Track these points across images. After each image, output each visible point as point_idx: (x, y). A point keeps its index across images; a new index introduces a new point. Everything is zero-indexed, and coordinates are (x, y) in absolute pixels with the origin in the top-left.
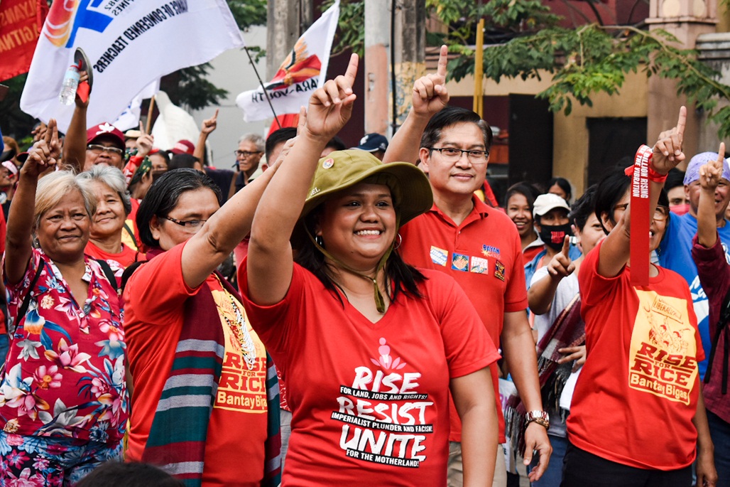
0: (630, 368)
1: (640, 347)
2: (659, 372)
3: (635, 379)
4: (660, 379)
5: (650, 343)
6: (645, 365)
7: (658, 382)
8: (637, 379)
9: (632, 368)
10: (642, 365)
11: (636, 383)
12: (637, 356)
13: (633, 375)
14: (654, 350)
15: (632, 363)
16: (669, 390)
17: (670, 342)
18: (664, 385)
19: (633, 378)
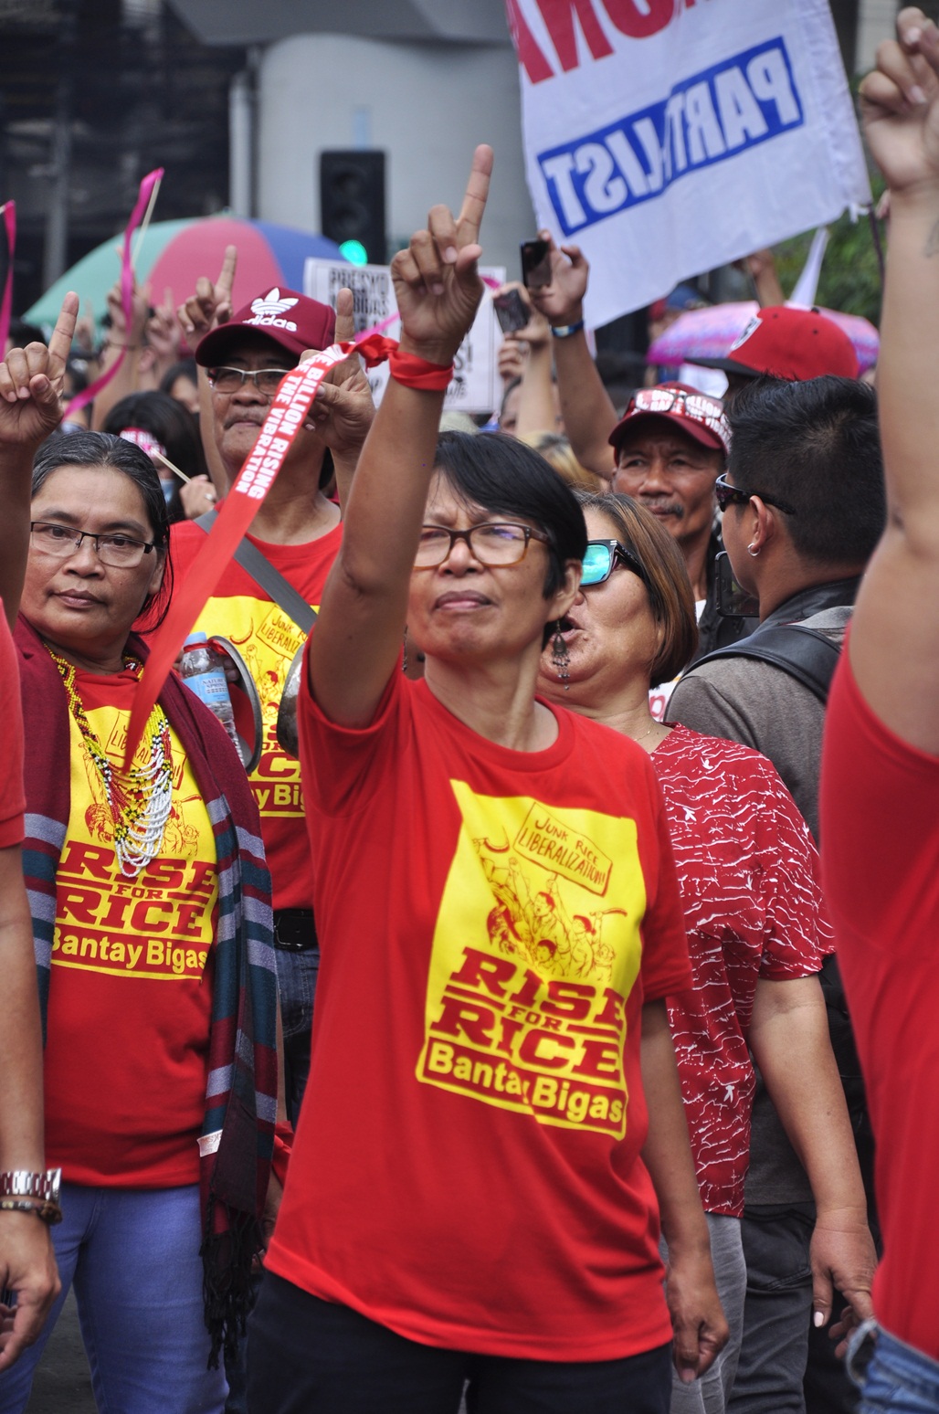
0: (428, 1023)
1: (457, 962)
2: (518, 1039)
3: (442, 1058)
4: (516, 1060)
5: (494, 949)
6: (472, 1017)
7: (509, 1067)
8: (447, 1059)
9: (435, 1026)
10: (465, 1015)
11: (445, 1070)
12: (449, 988)
13: (437, 1047)
14: (507, 970)
15: (434, 1012)
16: (546, 1092)
17: (563, 945)
18: (530, 1077)
19: (435, 1057)
